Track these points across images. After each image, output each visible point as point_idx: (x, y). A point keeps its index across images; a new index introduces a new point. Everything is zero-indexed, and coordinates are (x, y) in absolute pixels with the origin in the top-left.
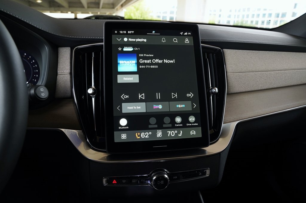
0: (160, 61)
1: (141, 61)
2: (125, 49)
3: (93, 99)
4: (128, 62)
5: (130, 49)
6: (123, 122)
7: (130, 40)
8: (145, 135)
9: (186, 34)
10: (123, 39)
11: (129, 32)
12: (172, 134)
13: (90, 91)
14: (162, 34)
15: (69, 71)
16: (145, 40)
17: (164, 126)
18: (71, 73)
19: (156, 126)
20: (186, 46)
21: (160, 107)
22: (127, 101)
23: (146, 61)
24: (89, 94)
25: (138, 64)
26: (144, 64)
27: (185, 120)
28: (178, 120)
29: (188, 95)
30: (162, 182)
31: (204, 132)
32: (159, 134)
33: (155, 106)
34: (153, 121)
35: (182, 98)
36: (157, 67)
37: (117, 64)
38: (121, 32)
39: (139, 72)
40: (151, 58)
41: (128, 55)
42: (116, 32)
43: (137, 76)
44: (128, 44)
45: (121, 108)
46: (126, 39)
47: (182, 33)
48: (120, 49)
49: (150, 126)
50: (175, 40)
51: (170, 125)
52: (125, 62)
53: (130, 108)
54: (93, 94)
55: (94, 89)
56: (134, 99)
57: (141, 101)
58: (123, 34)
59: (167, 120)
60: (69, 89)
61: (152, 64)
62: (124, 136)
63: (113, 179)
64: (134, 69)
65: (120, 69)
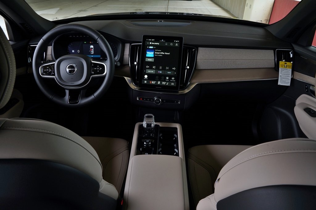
0: (164, 53)
1: (156, 53)
2: (150, 47)
3: (137, 66)
4: (150, 53)
5: (152, 47)
6: (146, 76)
7: (152, 43)
8: (153, 82)
9: (177, 41)
10: (149, 43)
11: (152, 40)
12: (164, 83)
13: (135, 63)
14: (166, 41)
15: (128, 54)
16: (159, 44)
17: (161, 80)
18: (129, 55)
19: (158, 79)
20: (176, 47)
21: (161, 72)
22: (148, 68)
23: (157, 53)
24: (135, 65)
25: (154, 54)
26: (157, 54)
27: (170, 79)
28: (167, 78)
29: (173, 69)
30: (158, 102)
31: (177, 84)
32: (159, 83)
33: (159, 72)
34: (157, 77)
35: (170, 70)
36: (162, 56)
37: (146, 53)
38: (149, 40)
39: (155, 57)
40: (160, 52)
41: (151, 50)
42: (147, 40)
43: (154, 59)
44: (152, 45)
45: (146, 71)
46: (151, 43)
47: (175, 41)
48: (148, 47)
49: (156, 79)
50: (171, 44)
51: (164, 80)
52: (149, 53)
53: (150, 71)
54: (136, 64)
55: (137, 63)
56: (151, 68)
57: (154, 69)
58: (150, 41)
59: (163, 78)
60: (128, 61)
61: (160, 54)
62: (145, 82)
63: (141, 98)
64: (152, 56)
65: (147, 56)
